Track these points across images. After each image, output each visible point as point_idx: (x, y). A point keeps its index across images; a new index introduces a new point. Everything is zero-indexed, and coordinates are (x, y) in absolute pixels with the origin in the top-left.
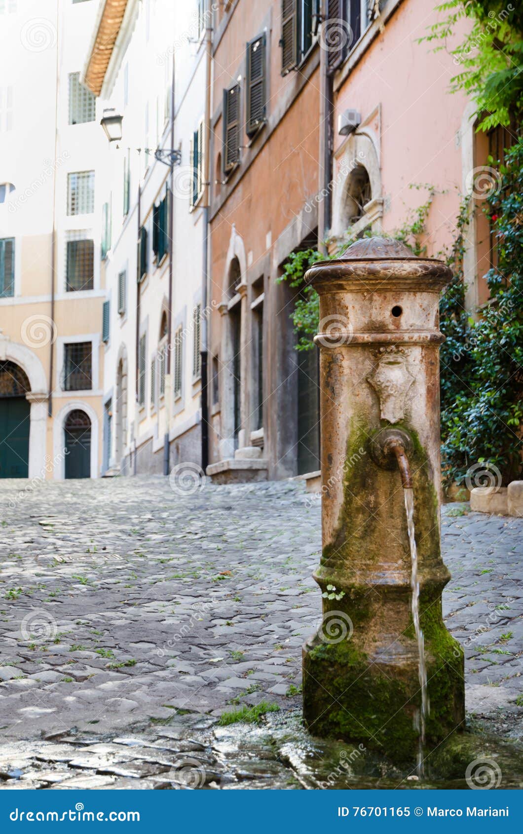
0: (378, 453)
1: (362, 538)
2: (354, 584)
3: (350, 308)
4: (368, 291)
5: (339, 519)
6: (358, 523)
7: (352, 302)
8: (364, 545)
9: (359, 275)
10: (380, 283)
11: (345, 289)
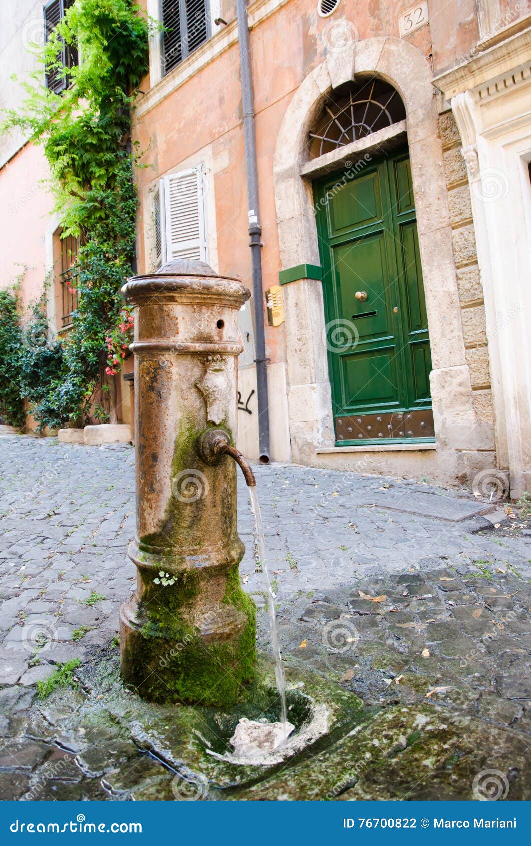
0: (207, 451)
1: (190, 527)
2: (185, 569)
3: (180, 319)
4: (198, 304)
5: (166, 511)
6: (186, 514)
7: (182, 314)
8: (192, 533)
9: (194, 289)
10: (211, 298)
11: (177, 301)
